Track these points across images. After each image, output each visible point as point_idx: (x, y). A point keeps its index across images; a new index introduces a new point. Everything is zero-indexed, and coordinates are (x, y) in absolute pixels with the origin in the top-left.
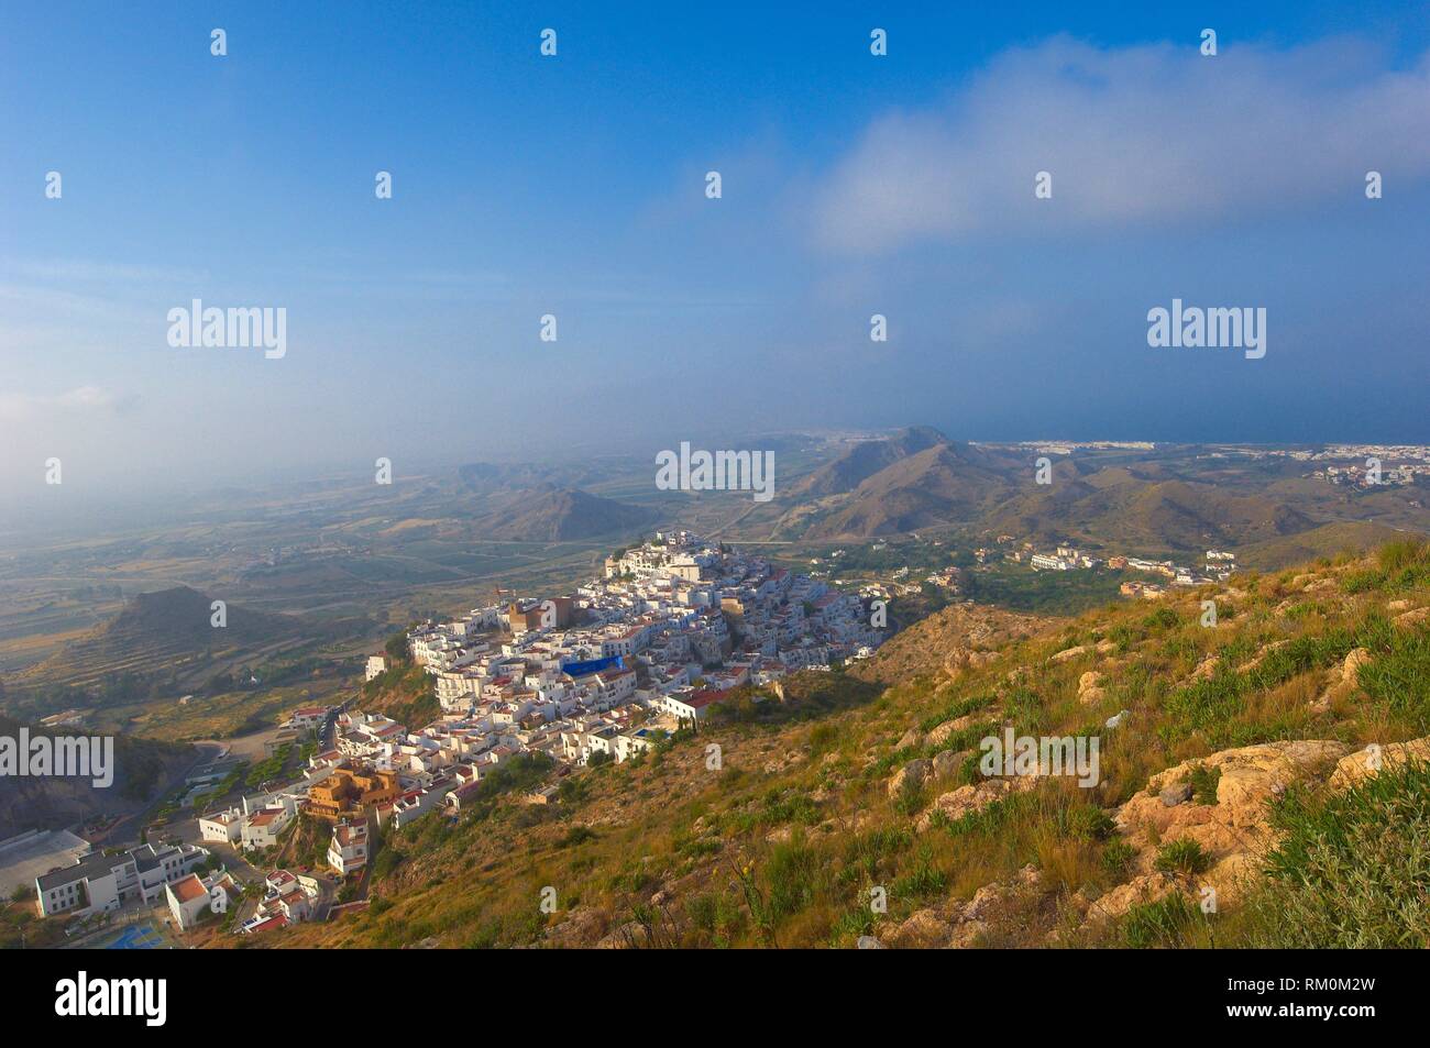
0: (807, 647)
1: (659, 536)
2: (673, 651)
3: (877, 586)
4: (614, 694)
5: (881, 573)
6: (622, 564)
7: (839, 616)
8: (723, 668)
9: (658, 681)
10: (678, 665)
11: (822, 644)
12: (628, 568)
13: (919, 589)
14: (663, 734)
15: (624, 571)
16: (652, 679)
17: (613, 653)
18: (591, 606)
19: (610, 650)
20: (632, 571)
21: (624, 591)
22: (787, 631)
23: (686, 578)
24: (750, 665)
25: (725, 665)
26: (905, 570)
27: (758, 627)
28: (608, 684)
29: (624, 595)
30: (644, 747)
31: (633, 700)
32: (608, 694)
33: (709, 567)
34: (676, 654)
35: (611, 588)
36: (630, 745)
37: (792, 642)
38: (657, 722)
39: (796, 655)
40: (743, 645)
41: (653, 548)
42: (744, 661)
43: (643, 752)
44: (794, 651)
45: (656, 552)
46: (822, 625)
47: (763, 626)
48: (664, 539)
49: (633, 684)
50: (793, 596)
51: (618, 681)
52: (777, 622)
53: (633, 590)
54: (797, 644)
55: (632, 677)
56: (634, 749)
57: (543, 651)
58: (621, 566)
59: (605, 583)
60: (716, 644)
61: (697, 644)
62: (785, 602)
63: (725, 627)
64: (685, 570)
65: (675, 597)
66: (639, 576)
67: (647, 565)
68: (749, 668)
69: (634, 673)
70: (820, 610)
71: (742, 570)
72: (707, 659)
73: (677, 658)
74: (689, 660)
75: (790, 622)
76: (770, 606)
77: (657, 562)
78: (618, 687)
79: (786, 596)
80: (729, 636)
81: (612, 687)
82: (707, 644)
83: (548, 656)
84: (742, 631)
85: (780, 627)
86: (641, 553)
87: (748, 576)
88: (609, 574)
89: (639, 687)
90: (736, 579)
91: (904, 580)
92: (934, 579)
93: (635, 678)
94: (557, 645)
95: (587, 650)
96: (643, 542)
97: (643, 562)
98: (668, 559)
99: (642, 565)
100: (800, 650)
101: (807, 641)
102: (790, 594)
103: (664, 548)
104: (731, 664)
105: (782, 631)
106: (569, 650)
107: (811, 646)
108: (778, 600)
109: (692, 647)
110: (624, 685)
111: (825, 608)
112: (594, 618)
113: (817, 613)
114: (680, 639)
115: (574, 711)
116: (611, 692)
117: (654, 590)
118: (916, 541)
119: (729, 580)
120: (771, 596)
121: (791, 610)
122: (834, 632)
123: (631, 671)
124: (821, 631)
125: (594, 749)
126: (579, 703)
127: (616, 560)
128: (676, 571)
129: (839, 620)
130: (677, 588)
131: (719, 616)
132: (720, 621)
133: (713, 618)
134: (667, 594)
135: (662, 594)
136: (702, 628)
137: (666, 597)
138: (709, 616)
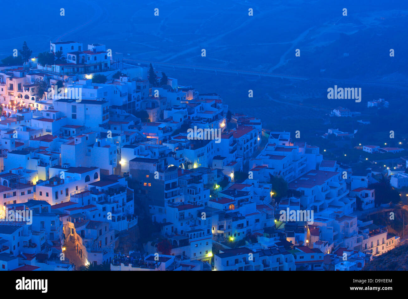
0: (262, 252)
1: (54, 48)
2: (27, 239)
7: (331, 206)
10: (33, 262)
22: (235, 223)
23: (80, 120)
27: (186, 212)
33: (124, 107)
34: (32, 245)
37: (241, 242)
41: (40, 67)
44: (240, 257)
45: (41, 73)
47: (194, 211)
48: (59, 54)
50: (259, 167)
61: (78, 231)
63: (131, 207)
64: (80, 107)
65: (56, 151)
67: (24, 94)
70: (299, 194)
71: (179, 117)
73: (33, 251)
74: (54, 256)
75: (243, 210)
76: (216, 180)
77: (40, 91)
79: (246, 166)
80: (135, 222)
82: (95, 232)
84: (159, 219)
86: (18, 74)
90: (165, 130)
96: (26, 54)
97: (20, 88)
99: (16, 93)
102: (253, 164)
103: (57, 68)
105: (226, 223)
111: (308, 191)
113: (294, 199)
114: (47, 220)
117: (23, 135)
120: (219, 164)
121: (248, 189)
128: (65, 109)
129: (327, 212)
130: (62, 136)
131: (122, 189)
132: (122, 196)
133: (111, 192)
134: (44, 144)
135: (37, 144)
136: (90, 206)
137: (42, 150)
138: (106, 188)
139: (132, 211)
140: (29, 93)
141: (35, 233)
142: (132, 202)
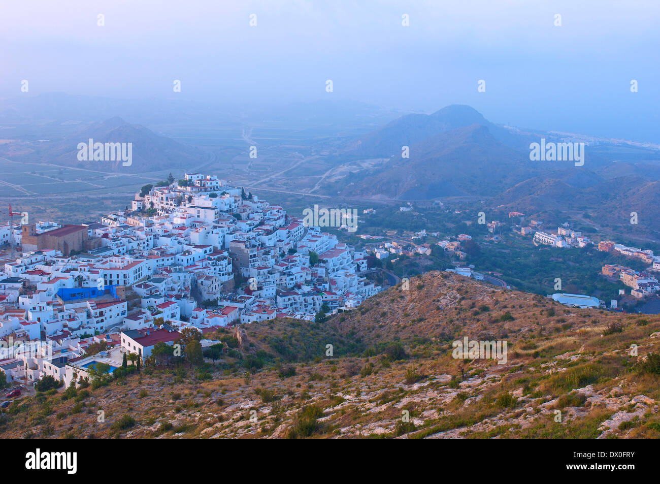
0: (304, 294)
1: (187, 177)
3: (394, 244)
4: (102, 321)
5: (402, 232)
6: (148, 199)
7: (342, 269)
8: (217, 305)
9: (149, 313)
10: (173, 299)
11: (318, 292)
12: (152, 204)
13: (428, 252)
14: (107, 368)
15: (148, 206)
16: (143, 310)
17: (111, 282)
18: (106, 236)
19: (108, 279)
20: (156, 206)
21: (142, 224)
22: (289, 278)
23: (202, 218)
24: (242, 306)
25: (219, 303)
26: (423, 233)
27: (262, 271)
28: (98, 311)
29: (141, 229)
30: (87, 379)
31: (121, 328)
32: (95, 320)
33: (227, 211)
34: (172, 289)
35: (131, 221)
36: (75, 375)
37: (293, 289)
38: (109, 355)
39: (293, 301)
40: (244, 287)
41: (179, 188)
42: (238, 302)
43: (84, 383)
44: (291, 297)
45: (180, 192)
46: (324, 276)
47: (266, 271)
48: (190, 180)
49: (123, 314)
50: (302, 247)
51: (108, 309)
52: (281, 268)
53: (150, 225)
54: (296, 290)
55: (123, 307)
56: (78, 380)
57: (43, 273)
58: (146, 200)
59: (128, 215)
60: (217, 283)
61: (199, 281)
62: (292, 251)
63: (230, 268)
64: (202, 211)
65: (187, 236)
66: (160, 212)
67: (169, 203)
68: (241, 309)
69: (125, 304)
70: (324, 262)
71: (258, 217)
72: (206, 297)
73: (174, 293)
74: (185, 296)
75: (293, 270)
76: (278, 253)
77: (179, 201)
78: (107, 315)
79: (295, 246)
80: (232, 277)
81: (101, 314)
82: (209, 282)
83: (45, 278)
84: (246, 275)
85: (283, 274)
86: (166, 191)
87: (262, 223)
88: (135, 207)
89: (129, 317)
90: (250, 225)
91: (420, 242)
92: (444, 244)
93: (126, 308)
94: (58, 270)
95: (85, 277)
96: (172, 180)
97: (167, 199)
98: (190, 199)
99: (165, 202)
100: (296, 297)
101: (307, 289)
102: (299, 244)
103: (189, 189)
104: (226, 303)
105: (284, 277)
106: (67, 275)
107: (309, 294)
108: (286, 249)
109: (195, 283)
110: (114, 314)
112: (107, 247)
113: (322, 264)
114: (182, 275)
115: (60, 333)
116: (100, 319)
117: (169, 227)
118: (439, 207)
119: (244, 226)
120: (280, 244)
121: (297, 259)
122: (333, 282)
123: (123, 301)
124: (321, 281)
125: (47, 375)
126: (65, 326)
127: (142, 195)
128: (193, 212)
129: (341, 272)
130: (191, 227)
131: (225, 258)
132: (225, 262)
133: (219, 259)
134: (181, 232)
135: (176, 232)
136: (206, 267)
137: (180, 235)
138: (216, 257)
139: (231, 270)
140: (172, 203)
141: (175, 283)
142: (231, 265)
